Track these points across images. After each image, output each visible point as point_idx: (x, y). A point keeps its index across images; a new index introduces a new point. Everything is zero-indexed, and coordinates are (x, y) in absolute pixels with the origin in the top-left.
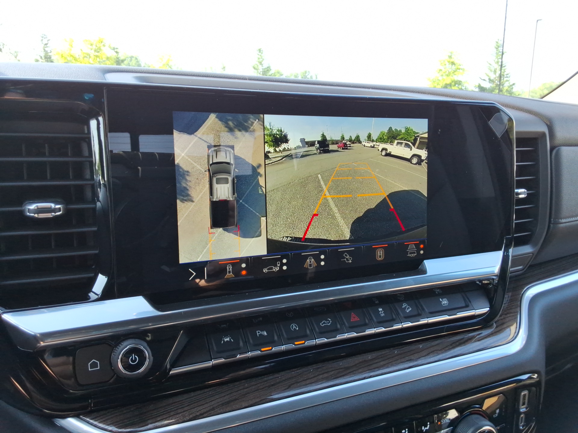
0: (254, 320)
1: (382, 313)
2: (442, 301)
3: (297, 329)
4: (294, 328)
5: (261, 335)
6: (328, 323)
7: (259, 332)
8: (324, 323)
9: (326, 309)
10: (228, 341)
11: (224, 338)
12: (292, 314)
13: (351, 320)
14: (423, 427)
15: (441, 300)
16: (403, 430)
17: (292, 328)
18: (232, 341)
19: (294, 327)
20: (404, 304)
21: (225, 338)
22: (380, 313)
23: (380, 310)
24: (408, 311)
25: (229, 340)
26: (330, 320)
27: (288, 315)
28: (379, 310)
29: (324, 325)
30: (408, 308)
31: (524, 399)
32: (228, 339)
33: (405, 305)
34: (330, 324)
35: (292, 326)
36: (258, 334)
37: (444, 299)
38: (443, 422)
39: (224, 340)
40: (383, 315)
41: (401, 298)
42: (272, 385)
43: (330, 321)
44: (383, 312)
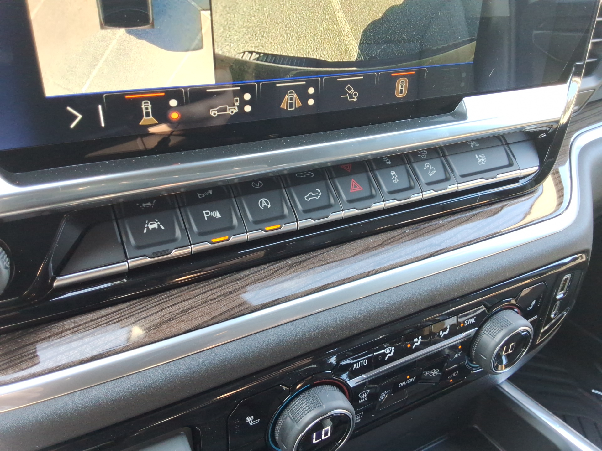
0: (199, 195)
1: (395, 178)
2: (479, 157)
3: (269, 206)
4: (265, 205)
5: (210, 218)
6: (317, 196)
7: (207, 213)
8: (311, 196)
9: (313, 175)
10: (155, 228)
11: (148, 224)
12: (260, 184)
13: (351, 191)
14: (441, 332)
15: (477, 157)
16: (415, 338)
17: (262, 206)
18: (163, 228)
19: (264, 203)
20: (427, 163)
21: (151, 224)
22: (392, 178)
23: (393, 173)
24: (431, 175)
25: (157, 228)
26: (319, 191)
27: (254, 185)
28: (391, 174)
29: (310, 199)
30: (433, 170)
31: (564, 284)
32: (155, 226)
33: (428, 166)
34: (319, 197)
35: (261, 201)
36: (206, 216)
37: (481, 156)
38: (467, 323)
39: (148, 227)
40: (396, 181)
41: (423, 156)
42: (231, 293)
43: (319, 193)
44: (397, 176)
